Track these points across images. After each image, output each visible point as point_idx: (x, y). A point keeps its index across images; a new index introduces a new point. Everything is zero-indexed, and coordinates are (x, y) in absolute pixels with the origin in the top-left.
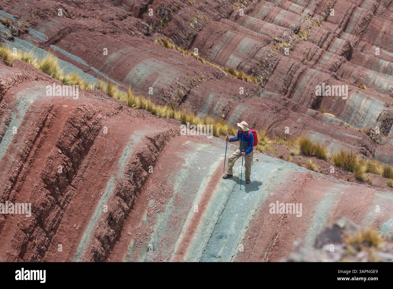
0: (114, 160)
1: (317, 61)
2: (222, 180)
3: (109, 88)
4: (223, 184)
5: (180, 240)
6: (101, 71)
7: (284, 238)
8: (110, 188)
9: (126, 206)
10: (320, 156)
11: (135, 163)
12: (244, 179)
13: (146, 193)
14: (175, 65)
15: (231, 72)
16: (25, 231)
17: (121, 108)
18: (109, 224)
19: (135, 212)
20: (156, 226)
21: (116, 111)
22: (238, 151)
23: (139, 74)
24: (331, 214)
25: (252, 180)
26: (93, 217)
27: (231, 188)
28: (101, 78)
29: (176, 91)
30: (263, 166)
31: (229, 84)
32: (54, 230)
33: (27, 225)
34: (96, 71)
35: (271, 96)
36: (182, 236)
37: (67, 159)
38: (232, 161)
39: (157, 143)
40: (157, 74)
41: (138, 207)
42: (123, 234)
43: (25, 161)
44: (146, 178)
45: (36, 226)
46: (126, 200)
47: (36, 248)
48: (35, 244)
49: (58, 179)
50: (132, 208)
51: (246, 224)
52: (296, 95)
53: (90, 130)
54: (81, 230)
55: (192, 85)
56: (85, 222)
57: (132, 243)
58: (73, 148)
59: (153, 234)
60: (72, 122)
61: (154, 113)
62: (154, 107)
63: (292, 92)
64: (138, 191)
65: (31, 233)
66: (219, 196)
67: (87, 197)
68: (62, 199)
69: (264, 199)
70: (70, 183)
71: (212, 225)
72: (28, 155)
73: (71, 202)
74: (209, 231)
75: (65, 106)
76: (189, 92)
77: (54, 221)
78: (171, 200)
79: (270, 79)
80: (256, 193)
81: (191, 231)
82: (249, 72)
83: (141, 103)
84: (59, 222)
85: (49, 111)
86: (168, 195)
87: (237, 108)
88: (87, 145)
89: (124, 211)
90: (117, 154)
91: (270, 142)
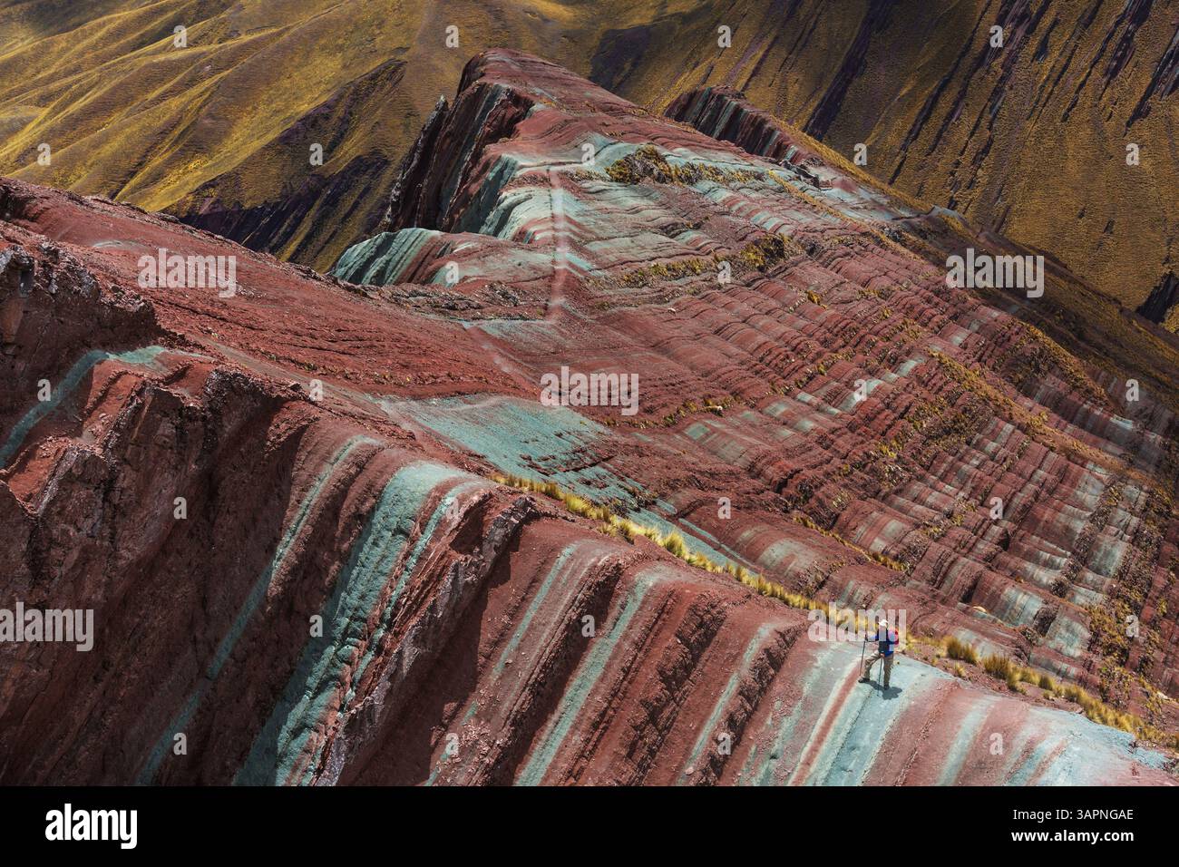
0: (738, 654)
1: (970, 550)
2: (857, 684)
3: (738, 572)
4: (858, 689)
5: (806, 750)
6: (733, 549)
7: (924, 755)
8: (732, 685)
9: (748, 707)
10: (969, 659)
11: (762, 659)
12: (882, 684)
13: (772, 694)
14: (814, 547)
15: (875, 557)
16: (636, 728)
17: (749, 596)
18: (729, 725)
19: (759, 714)
20: (781, 731)
21: (743, 600)
22: (877, 652)
23: (774, 555)
24: (979, 730)
25: (891, 686)
26: (712, 717)
27: (867, 694)
28: (732, 557)
29: (813, 576)
30: (904, 671)
31: (872, 571)
32: (668, 729)
33: (639, 722)
34: (728, 549)
35: (918, 586)
36: (809, 745)
37: (687, 650)
38: (869, 664)
39: (787, 638)
40: (793, 556)
41: (762, 709)
42: (744, 738)
43: (640, 649)
44: (773, 676)
45: (648, 723)
46: (749, 699)
47: (646, 748)
48: (645, 744)
49: (675, 672)
50: (755, 709)
51: (883, 735)
52: (946, 586)
53: (714, 619)
54: (698, 730)
55: (831, 570)
56: (702, 722)
57: (753, 748)
58: (693, 638)
59: (777, 740)
60: (694, 609)
61: (786, 602)
62: (786, 596)
63: (942, 582)
64: (763, 690)
65: (642, 731)
66: (854, 701)
67: (706, 694)
68: (678, 694)
69: (904, 709)
70: (688, 677)
71: (844, 734)
72: (644, 644)
73: (689, 699)
74: (840, 741)
75: (687, 591)
76: (827, 578)
77: (668, 719)
78: (800, 703)
79: (918, 567)
80: (894, 700)
81: (820, 740)
82: (895, 558)
83: (773, 591)
84: (674, 721)
85: (670, 596)
86: (796, 698)
87: (880, 598)
88: (709, 636)
89: (746, 712)
90: (742, 648)
91: (914, 641)
